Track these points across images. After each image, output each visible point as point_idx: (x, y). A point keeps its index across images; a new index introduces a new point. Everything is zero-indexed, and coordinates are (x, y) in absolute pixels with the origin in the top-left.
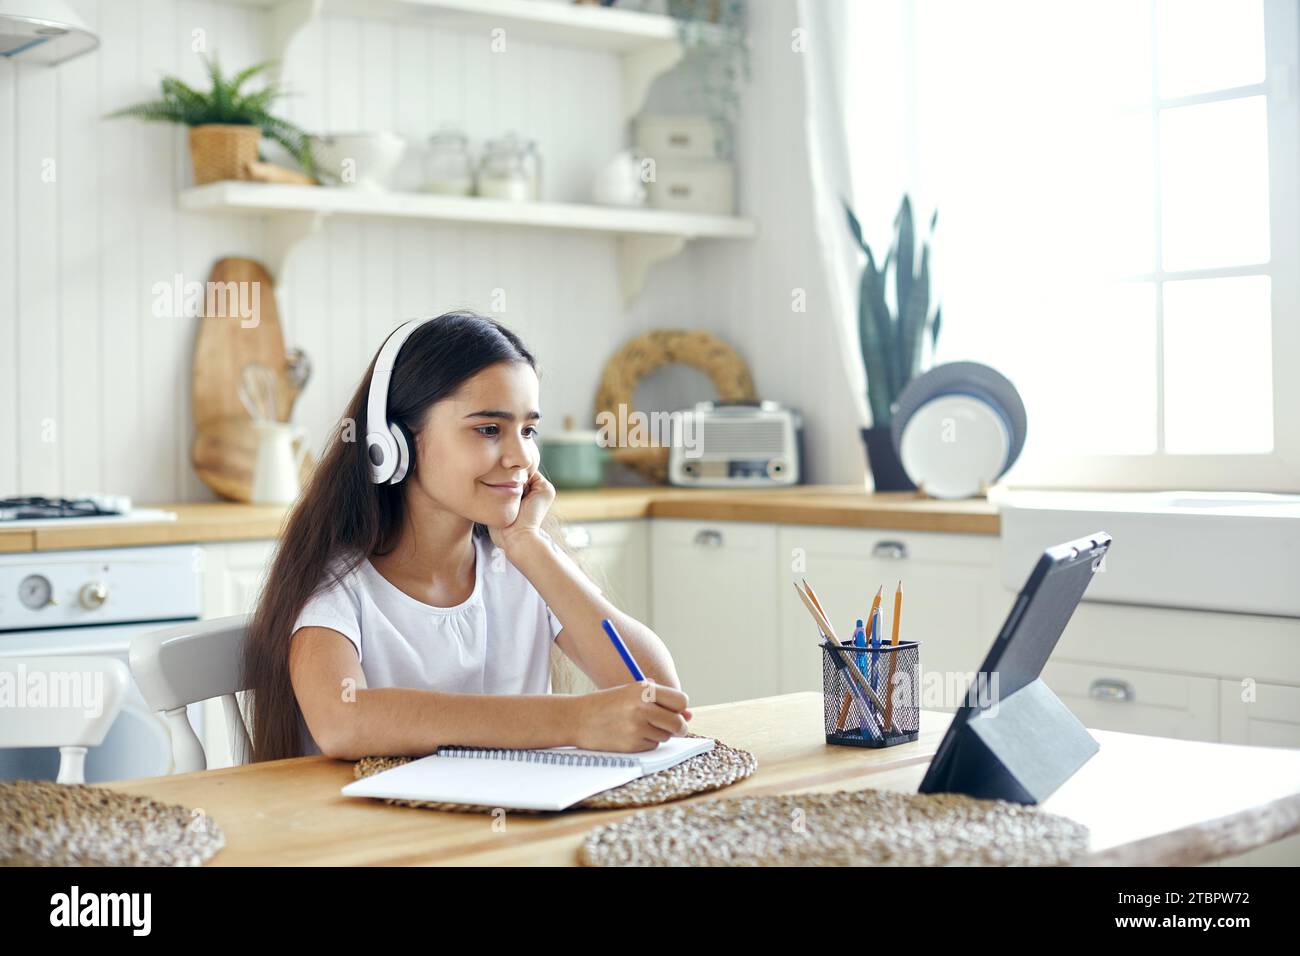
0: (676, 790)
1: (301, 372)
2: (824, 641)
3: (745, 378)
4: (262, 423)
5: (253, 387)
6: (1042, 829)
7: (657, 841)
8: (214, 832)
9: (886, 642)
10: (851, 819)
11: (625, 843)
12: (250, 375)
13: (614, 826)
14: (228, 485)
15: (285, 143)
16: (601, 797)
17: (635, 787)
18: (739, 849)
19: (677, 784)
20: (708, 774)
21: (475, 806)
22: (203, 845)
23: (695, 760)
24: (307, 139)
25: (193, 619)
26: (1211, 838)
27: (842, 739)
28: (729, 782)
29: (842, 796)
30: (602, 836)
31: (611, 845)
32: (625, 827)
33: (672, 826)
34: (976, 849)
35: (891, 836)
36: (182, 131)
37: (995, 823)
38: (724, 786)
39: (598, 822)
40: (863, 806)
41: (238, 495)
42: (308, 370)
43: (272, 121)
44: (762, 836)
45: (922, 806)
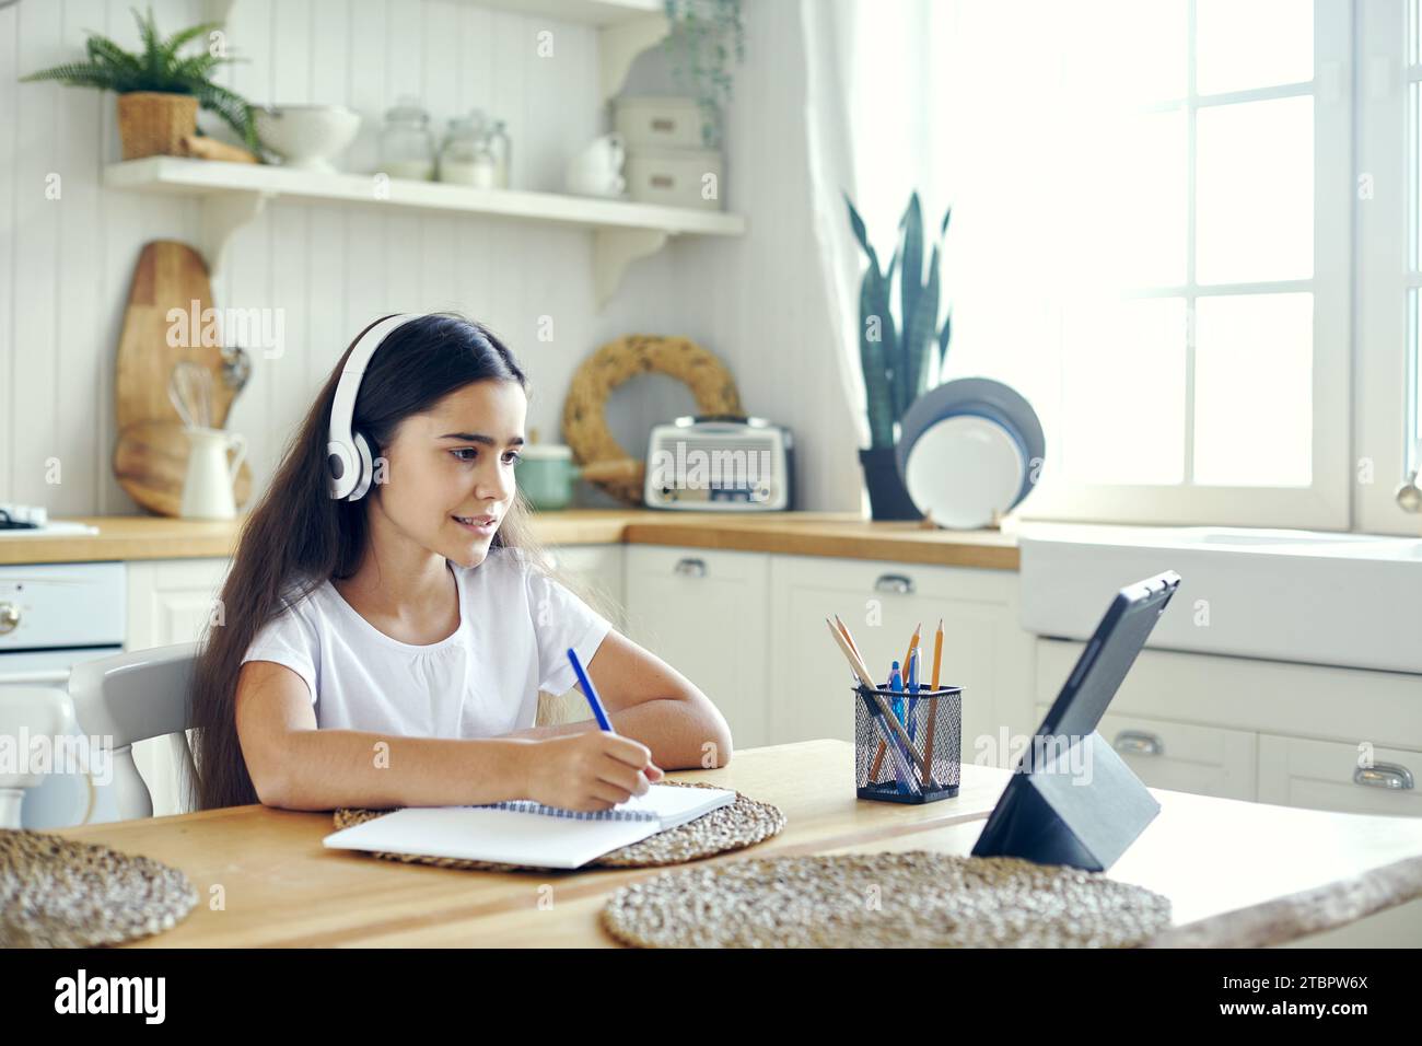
0: (701, 847)
1: (238, 372)
2: (857, 685)
3: (730, 391)
4: (194, 429)
5: (184, 389)
6: (1119, 900)
7: (690, 905)
8: (185, 887)
9: (924, 687)
10: (901, 884)
11: (654, 906)
12: (182, 374)
13: (637, 887)
14: (152, 497)
15: (225, 115)
16: (618, 854)
17: (654, 843)
18: (784, 917)
19: (700, 840)
20: (732, 830)
21: (477, 862)
22: (174, 901)
23: (716, 814)
24: (250, 110)
25: (117, 646)
26: (1300, 912)
27: (873, 793)
28: (758, 840)
29: (888, 858)
30: (626, 898)
31: (638, 909)
32: (650, 889)
33: (704, 889)
34: (1048, 921)
35: (951, 904)
36: (110, 98)
37: (1064, 893)
38: (752, 844)
39: (619, 883)
40: (913, 869)
41: (165, 508)
42: (247, 370)
43: (214, 88)
44: (805, 901)
45: (979, 871)
